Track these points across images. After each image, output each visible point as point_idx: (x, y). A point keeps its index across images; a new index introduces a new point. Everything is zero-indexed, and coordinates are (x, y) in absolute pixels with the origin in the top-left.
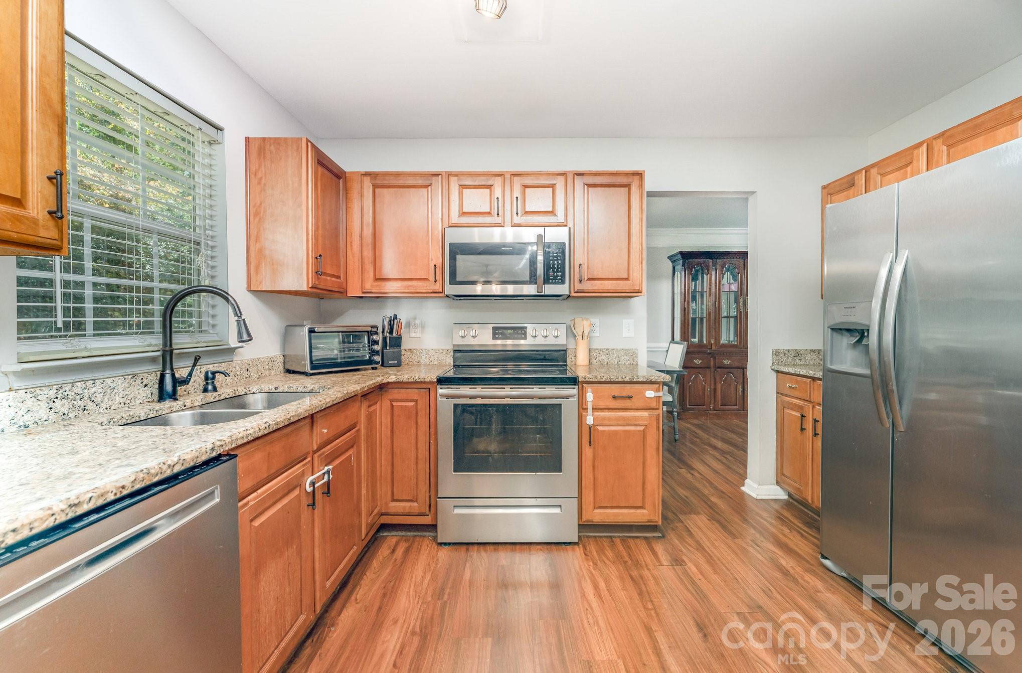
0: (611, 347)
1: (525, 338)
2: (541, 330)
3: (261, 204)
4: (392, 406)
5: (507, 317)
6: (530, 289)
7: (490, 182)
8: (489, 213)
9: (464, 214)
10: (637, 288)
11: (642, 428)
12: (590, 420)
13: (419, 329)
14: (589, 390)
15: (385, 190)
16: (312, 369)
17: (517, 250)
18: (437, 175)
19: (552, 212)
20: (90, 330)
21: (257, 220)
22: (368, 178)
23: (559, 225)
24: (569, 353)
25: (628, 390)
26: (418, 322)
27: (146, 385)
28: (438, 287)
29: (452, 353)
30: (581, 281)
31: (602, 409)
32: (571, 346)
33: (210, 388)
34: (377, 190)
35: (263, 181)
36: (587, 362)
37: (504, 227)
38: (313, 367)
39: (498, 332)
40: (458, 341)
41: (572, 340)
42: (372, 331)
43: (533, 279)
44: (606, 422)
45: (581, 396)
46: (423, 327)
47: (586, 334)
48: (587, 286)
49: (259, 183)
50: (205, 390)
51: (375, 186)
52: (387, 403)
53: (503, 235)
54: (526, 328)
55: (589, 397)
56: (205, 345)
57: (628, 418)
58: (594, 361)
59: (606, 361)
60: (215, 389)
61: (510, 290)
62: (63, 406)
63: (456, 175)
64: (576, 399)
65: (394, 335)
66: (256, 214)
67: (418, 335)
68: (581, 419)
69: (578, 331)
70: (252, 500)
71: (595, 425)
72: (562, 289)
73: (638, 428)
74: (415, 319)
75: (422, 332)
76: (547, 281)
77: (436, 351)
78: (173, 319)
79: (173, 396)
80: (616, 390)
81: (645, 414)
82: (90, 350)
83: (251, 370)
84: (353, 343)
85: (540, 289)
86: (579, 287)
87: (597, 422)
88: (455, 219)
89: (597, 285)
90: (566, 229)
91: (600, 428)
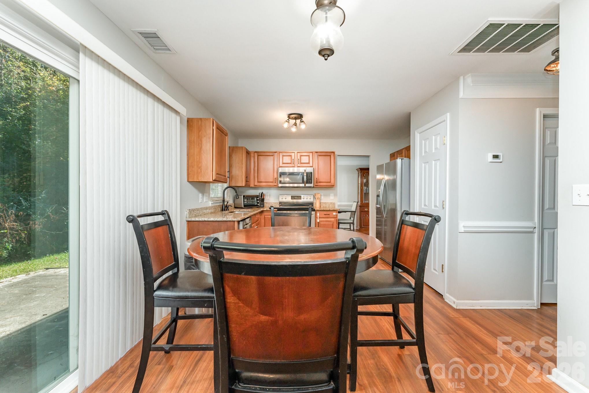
0: (326, 202)
1: (301, 199)
2: (305, 197)
3: (233, 163)
4: (265, 217)
5: (296, 193)
6: (302, 185)
7: (291, 155)
8: (291, 163)
9: (283, 163)
10: (333, 185)
11: (332, 223)
12: (318, 221)
13: (269, 196)
14: (318, 213)
15: (261, 157)
16: (244, 207)
17: (298, 174)
18: (276, 152)
19: (309, 163)
21: (231, 168)
22: (256, 153)
23: (311, 167)
24: (314, 204)
25: (328, 213)
26: (268, 194)
28: (276, 184)
29: (279, 204)
30: (317, 183)
31: (322, 218)
32: (315, 202)
34: (259, 157)
35: (233, 158)
36: (319, 206)
37: (295, 167)
38: (244, 206)
39: (293, 197)
40: (281, 200)
41: (315, 200)
42: (257, 197)
43: (303, 182)
44: (322, 221)
45: (316, 214)
46: (270, 196)
47: (319, 198)
48: (319, 184)
51: (258, 156)
52: (263, 216)
53: (294, 170)
54: (301, 196)
55: (318, 214)
57: (328, 220)
58: (322, 206)
59: (325, 206)
60: (228, 210)
61: (296, 185)
63: (281, 152)
64: (314, 215)
65: (262, 198)
66: (231, 166)
67: (268, 198)
68: (316, 220)
69: (317, 197)
71: (320, 222)
72: (312, 185)
73: (331, 223)
74: (267, 193)
75: (270, 197)
76: (307, 183)
77: (274, 203)
80: (325, 213)
81: (333, 219)
84: (251, 200)
85: (305, 185)
86: (316, 184)
87: (320, 221)
88: (281, 165)
89: (322, 184)
90: (313, 168)
91: (321, 223)
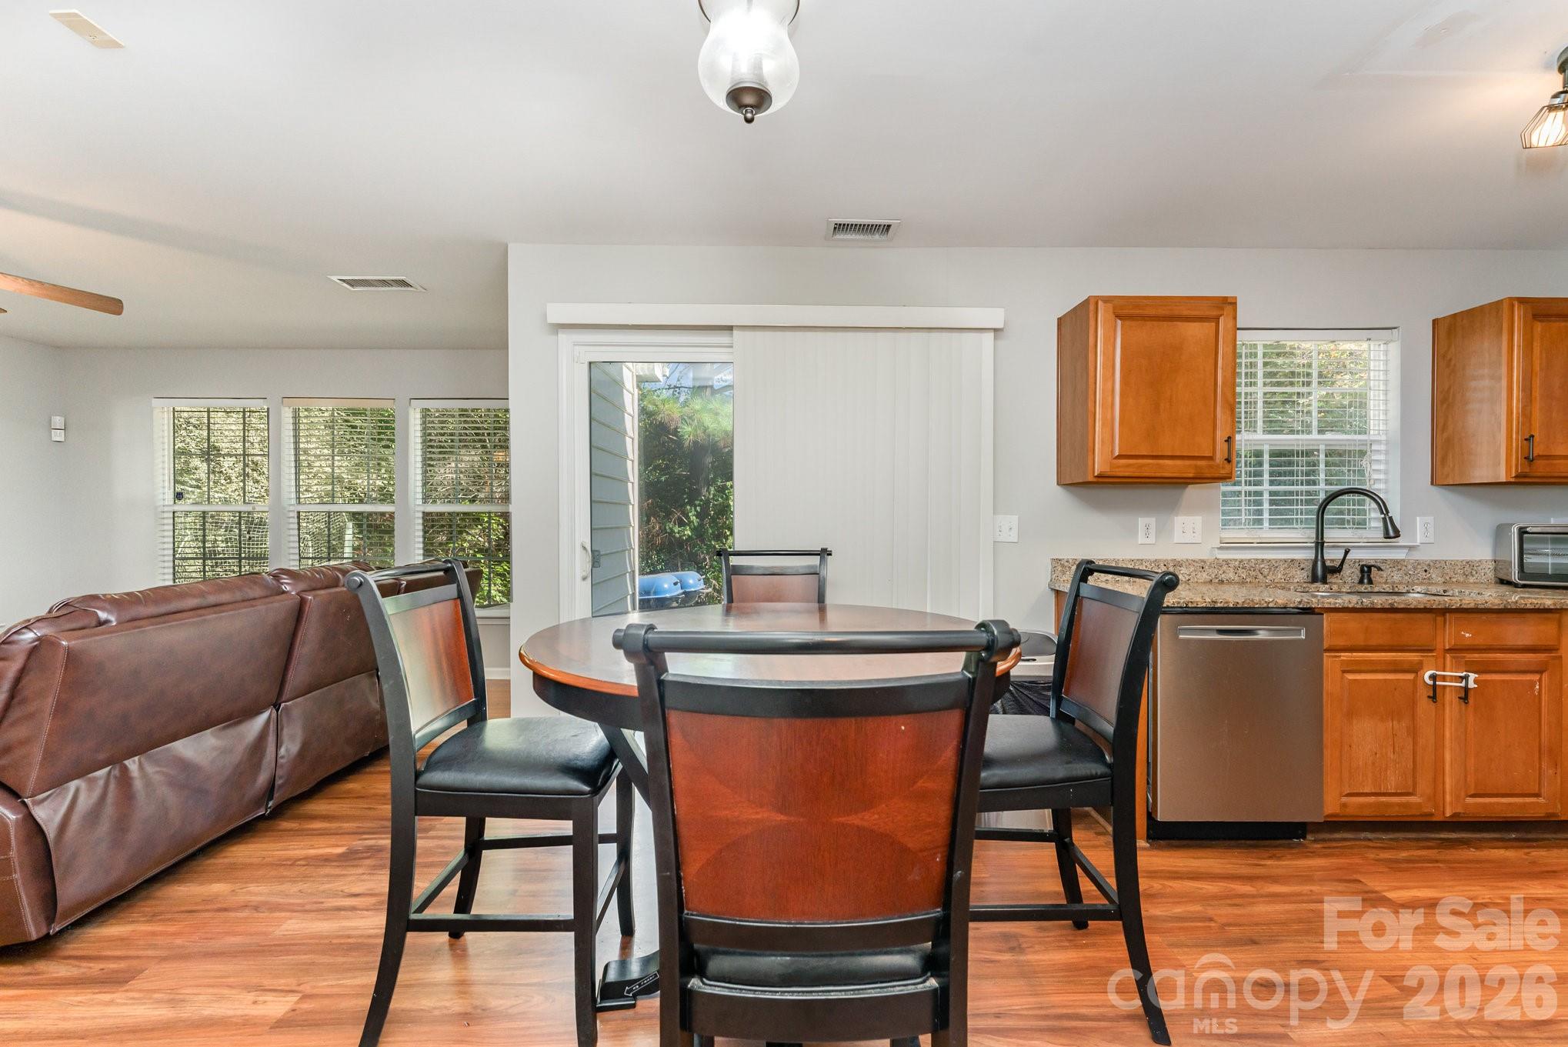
3: (1450, 388)
20: (1266, 524)
21: (1445, 406)
27: (1303, 569)
33: (1366, 581)
35: (1453, 363)
49: (1448, 366)
50: (1361, 582)
56: (1365, 540)
62: (1243, 573)
66: (1444, 400)
70: (1344, 656)
78: (1325, 517)
79: (1324, 581)
82: (1260, 538)
83: (1431, 571)
